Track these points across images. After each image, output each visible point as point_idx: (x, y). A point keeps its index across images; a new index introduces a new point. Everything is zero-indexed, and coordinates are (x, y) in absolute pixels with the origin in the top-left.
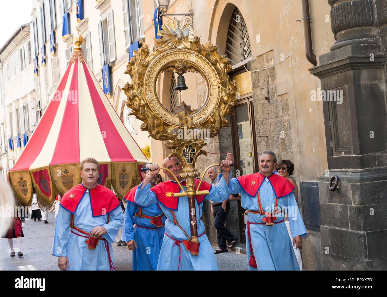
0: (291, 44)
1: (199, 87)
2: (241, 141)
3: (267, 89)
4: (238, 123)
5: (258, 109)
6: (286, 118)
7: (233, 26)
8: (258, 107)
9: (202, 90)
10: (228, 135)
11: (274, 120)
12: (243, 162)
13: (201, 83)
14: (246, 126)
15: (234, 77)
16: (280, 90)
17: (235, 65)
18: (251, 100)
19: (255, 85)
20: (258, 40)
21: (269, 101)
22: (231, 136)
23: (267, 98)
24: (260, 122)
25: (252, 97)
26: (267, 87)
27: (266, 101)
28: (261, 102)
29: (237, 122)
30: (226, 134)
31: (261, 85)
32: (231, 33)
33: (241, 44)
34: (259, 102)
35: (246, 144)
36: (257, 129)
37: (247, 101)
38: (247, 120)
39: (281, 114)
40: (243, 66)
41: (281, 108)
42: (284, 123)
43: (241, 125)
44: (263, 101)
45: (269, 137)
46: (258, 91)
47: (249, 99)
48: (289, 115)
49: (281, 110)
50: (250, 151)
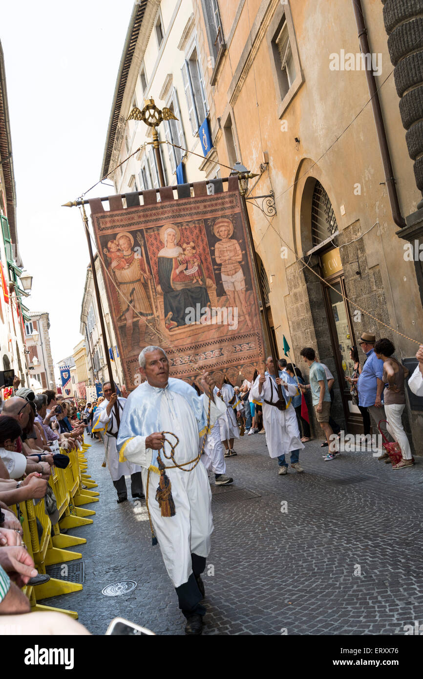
0: (377, 210)
1: (288, 272)
2: (337, 323)
3: (357, 263)
4: (333, 304)
5: (350, 285)
6: (380, 291)
7: (317, 201)
8: (350, 283)
9: (291, 274)
10: (323, 318)
11: (368, 295)
12: (342, 346)
13: (289, 267)
14: (340, 307)
15: (324, 256)
16: (371, 262)
17: (322, 243)
18: (343, 278)
19: (344, 261)
20: (343, 212)
21: (361, 276)
22: (326, 320)
23: (358, 273)
24: (354, 299)
25: (342, 275)
26: (357, 260)
27: (358, 276)
28: (353, 278)
29: (331, 303)
30: (321, 318)
31: (351, 260)
32: (315, 209)
33: (327, 219)
34: (351, 279)
35: (343, 326)
36: (351, 307)
37: (339, 279)
38: (341, 300)
39: (375, 288)
40: (330, 242)
41: (374, 282)
42: (379, 297)
43: (336, 306)
44: (355, 277)
45: (364, 314)
46: (348, 266)
47: (341, 277)
48: (383, 288)
49: (374, 283)
50: (348, 334)
